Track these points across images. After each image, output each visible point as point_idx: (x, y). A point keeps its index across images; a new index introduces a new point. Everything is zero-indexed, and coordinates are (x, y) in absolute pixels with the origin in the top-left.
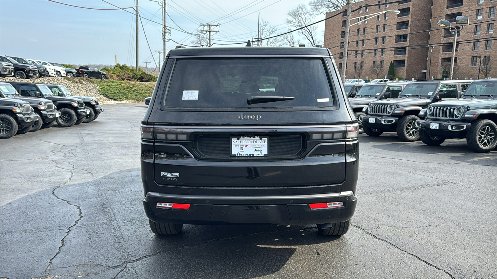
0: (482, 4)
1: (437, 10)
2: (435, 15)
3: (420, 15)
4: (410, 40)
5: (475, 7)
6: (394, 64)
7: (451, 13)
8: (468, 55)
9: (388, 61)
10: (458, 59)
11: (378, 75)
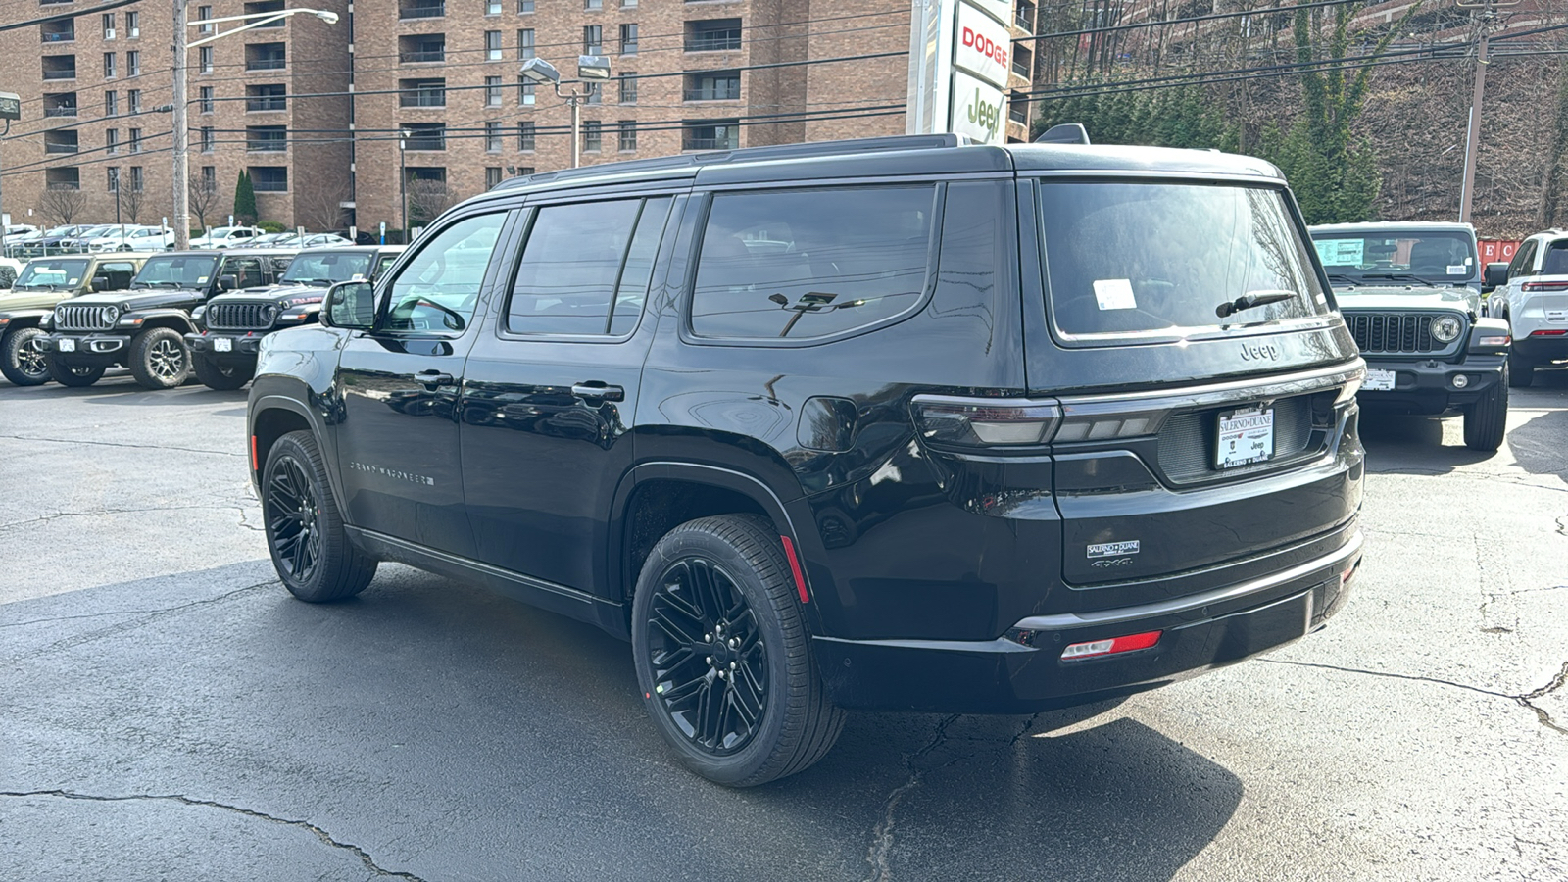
0: (496, 18)
1: (367, 19)
2: (363, 34)
3: (317, 29)
4: (294, 106)
5: (481, 24)
6: (253, 181)
7: (413, 33)
8: (477, 164)
9: (229, 167)
10: (448, 173)
11: (201, 213)
